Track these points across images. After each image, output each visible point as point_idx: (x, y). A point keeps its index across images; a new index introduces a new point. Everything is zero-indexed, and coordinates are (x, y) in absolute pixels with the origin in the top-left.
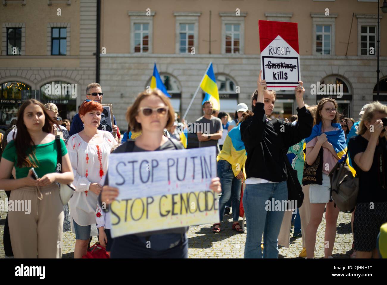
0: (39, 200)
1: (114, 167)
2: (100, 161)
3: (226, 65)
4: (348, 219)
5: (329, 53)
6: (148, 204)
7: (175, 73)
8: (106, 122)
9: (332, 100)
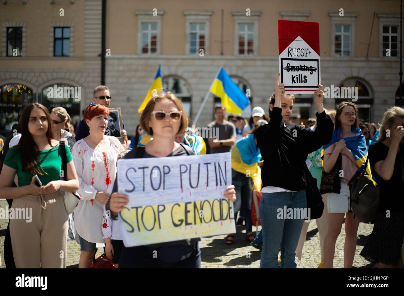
0: (43, 208)
1: (124, 173)
2: (107, 168)
3: (239, 67)
4: (369, 230)
5: (348, 55)
6: (159, 212)
7: (185, 76)
8: (114, 127)
9: (352, 104)
